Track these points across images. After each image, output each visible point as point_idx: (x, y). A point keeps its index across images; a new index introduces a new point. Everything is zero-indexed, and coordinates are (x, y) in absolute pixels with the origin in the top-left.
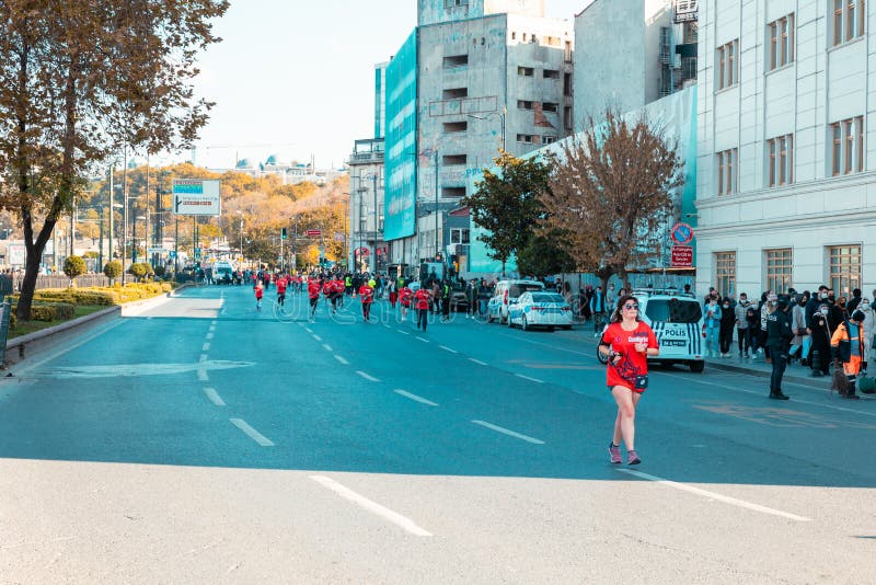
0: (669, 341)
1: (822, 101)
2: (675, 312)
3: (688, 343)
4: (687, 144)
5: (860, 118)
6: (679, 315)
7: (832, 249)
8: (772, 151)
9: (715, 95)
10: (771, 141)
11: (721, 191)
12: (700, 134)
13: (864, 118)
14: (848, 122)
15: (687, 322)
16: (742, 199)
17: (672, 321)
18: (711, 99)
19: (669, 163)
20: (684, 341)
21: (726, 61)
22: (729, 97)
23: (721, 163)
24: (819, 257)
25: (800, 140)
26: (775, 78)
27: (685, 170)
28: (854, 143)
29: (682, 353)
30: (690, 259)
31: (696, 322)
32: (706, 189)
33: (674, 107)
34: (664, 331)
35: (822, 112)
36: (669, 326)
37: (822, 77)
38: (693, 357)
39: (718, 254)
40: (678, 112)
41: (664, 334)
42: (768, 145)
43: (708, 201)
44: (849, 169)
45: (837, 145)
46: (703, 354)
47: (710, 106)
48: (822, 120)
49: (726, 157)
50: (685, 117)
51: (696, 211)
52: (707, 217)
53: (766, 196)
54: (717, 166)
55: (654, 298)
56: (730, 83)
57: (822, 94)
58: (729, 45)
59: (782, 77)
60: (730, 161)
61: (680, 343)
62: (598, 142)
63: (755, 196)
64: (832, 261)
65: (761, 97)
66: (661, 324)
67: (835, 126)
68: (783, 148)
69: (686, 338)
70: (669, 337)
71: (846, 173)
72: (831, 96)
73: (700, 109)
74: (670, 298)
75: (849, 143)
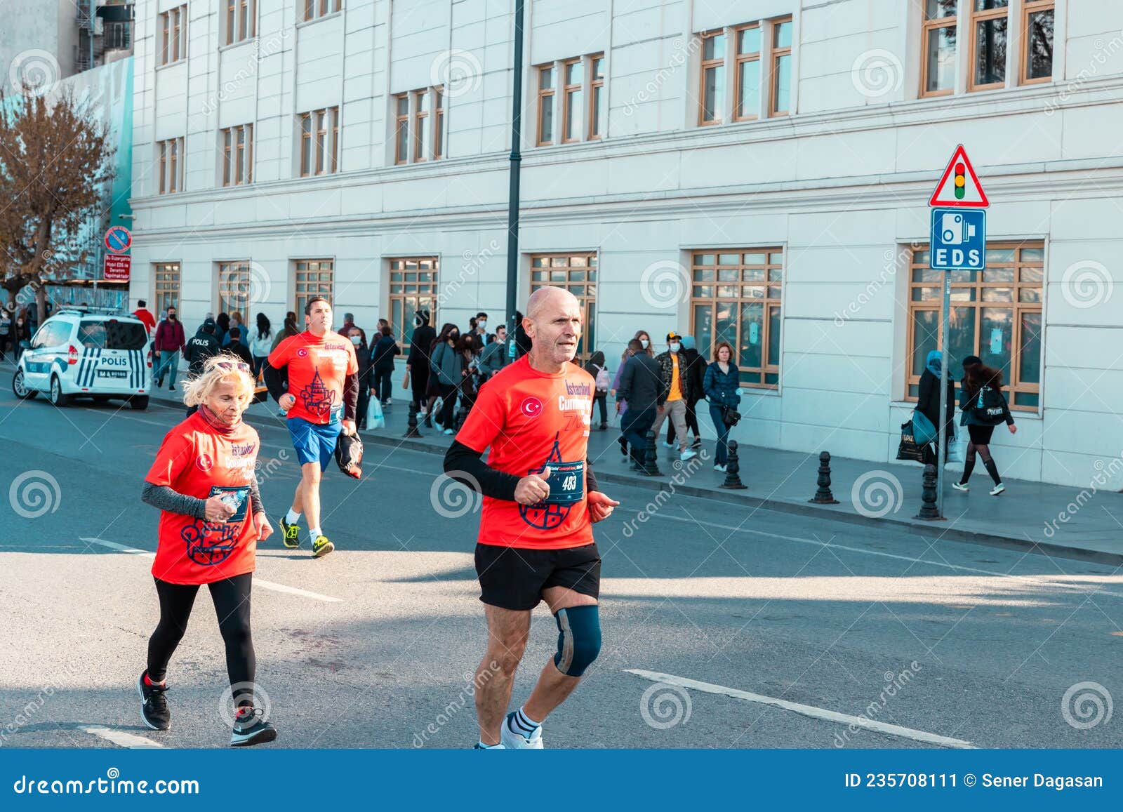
0: (106, 371)
1: (289, 87)
2: (114, 335)
3: (129, 375)
4: (120, 129)
5: (335, 109)
6: (117, 339)
7: (298, 263)
8: (227, 143)
9: (157, 71)
10: (226, 131)
11: (162, 189)
12: (137, 118)
13: (340, 110)
14: (320, 113)
15: (129, 348)
16: (188, 200)
17: (109, 347)
18: (151, 76)
19: (96, 150)
20: (125, 372)
21: (170, 30)
22: (174, 74)
23: (163, 155)
24: (284, 272)
25: (261, 131)
26: (231, 54)
27: (116, 161)
28: (326, 138)
29: (121, 386)
30: (127, 271)
31: (140, 349)
32: (144, 184)
33: (102, 83)
34: (100, 359)
35: (289, 99)
36: (106, 353)
37: (290, 57)
38: (135, 391)
39: (158, 266)
40: (108, 89)
41: (100, 362)
42: (222, 136)
43: (149, 200)
44: (319, 168)
45: (306, 141)
46: (147, 388)
47: (150, 85)
48: (288, 109)
49: (170, 148)
50: (117, 94)
51: (130, 211)
52: (144, 220)
53: (219, 197)
54: (158, 159)
55: (87, 318)
56: (176, 57)
57: (289, 78)
58: (175, 11)
59: (240, 54)
60: (173, 153)
61: (120, 374)
62: (9, 120)
63: (205, 196)
64: (298, 277)
65: (214, 77)
66: (96, 351)
67: (304, 117)
68: (240, 140)
69: (127, 367)
70: (106, 366)
71: (316, 174)
72: (300, 80)
73: (138, 85)
74: (107, 318)
75: (320, 137)
